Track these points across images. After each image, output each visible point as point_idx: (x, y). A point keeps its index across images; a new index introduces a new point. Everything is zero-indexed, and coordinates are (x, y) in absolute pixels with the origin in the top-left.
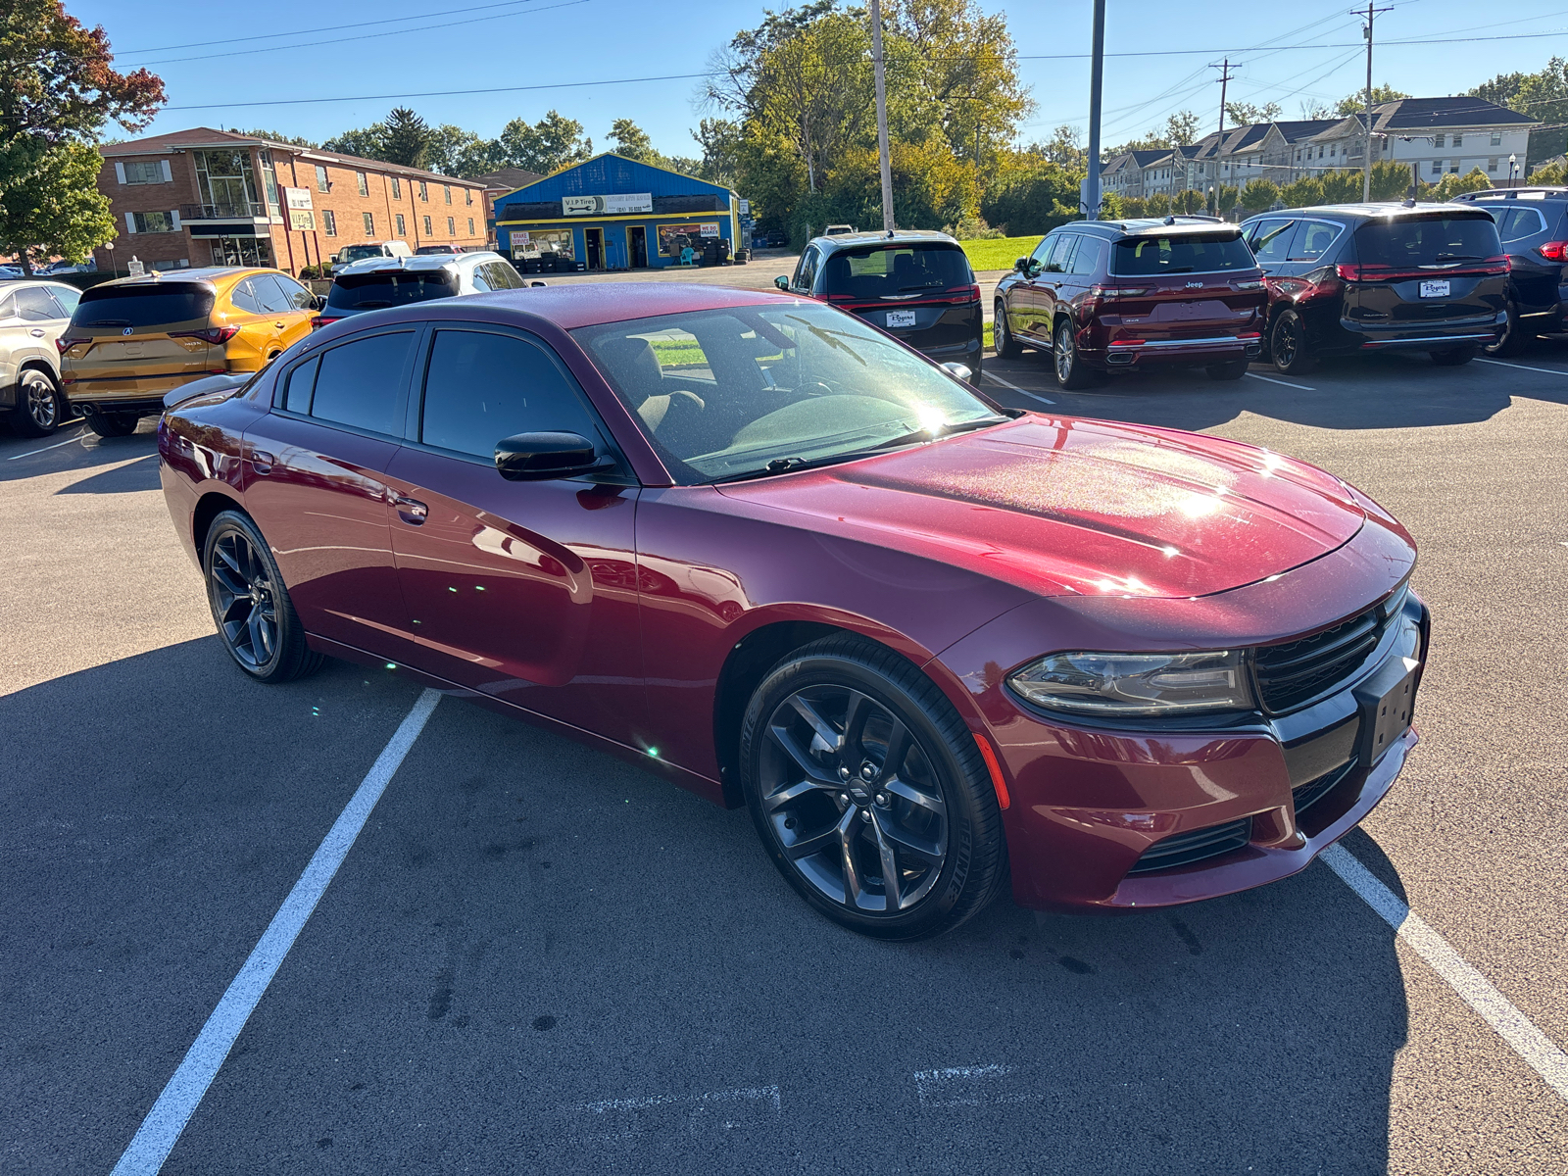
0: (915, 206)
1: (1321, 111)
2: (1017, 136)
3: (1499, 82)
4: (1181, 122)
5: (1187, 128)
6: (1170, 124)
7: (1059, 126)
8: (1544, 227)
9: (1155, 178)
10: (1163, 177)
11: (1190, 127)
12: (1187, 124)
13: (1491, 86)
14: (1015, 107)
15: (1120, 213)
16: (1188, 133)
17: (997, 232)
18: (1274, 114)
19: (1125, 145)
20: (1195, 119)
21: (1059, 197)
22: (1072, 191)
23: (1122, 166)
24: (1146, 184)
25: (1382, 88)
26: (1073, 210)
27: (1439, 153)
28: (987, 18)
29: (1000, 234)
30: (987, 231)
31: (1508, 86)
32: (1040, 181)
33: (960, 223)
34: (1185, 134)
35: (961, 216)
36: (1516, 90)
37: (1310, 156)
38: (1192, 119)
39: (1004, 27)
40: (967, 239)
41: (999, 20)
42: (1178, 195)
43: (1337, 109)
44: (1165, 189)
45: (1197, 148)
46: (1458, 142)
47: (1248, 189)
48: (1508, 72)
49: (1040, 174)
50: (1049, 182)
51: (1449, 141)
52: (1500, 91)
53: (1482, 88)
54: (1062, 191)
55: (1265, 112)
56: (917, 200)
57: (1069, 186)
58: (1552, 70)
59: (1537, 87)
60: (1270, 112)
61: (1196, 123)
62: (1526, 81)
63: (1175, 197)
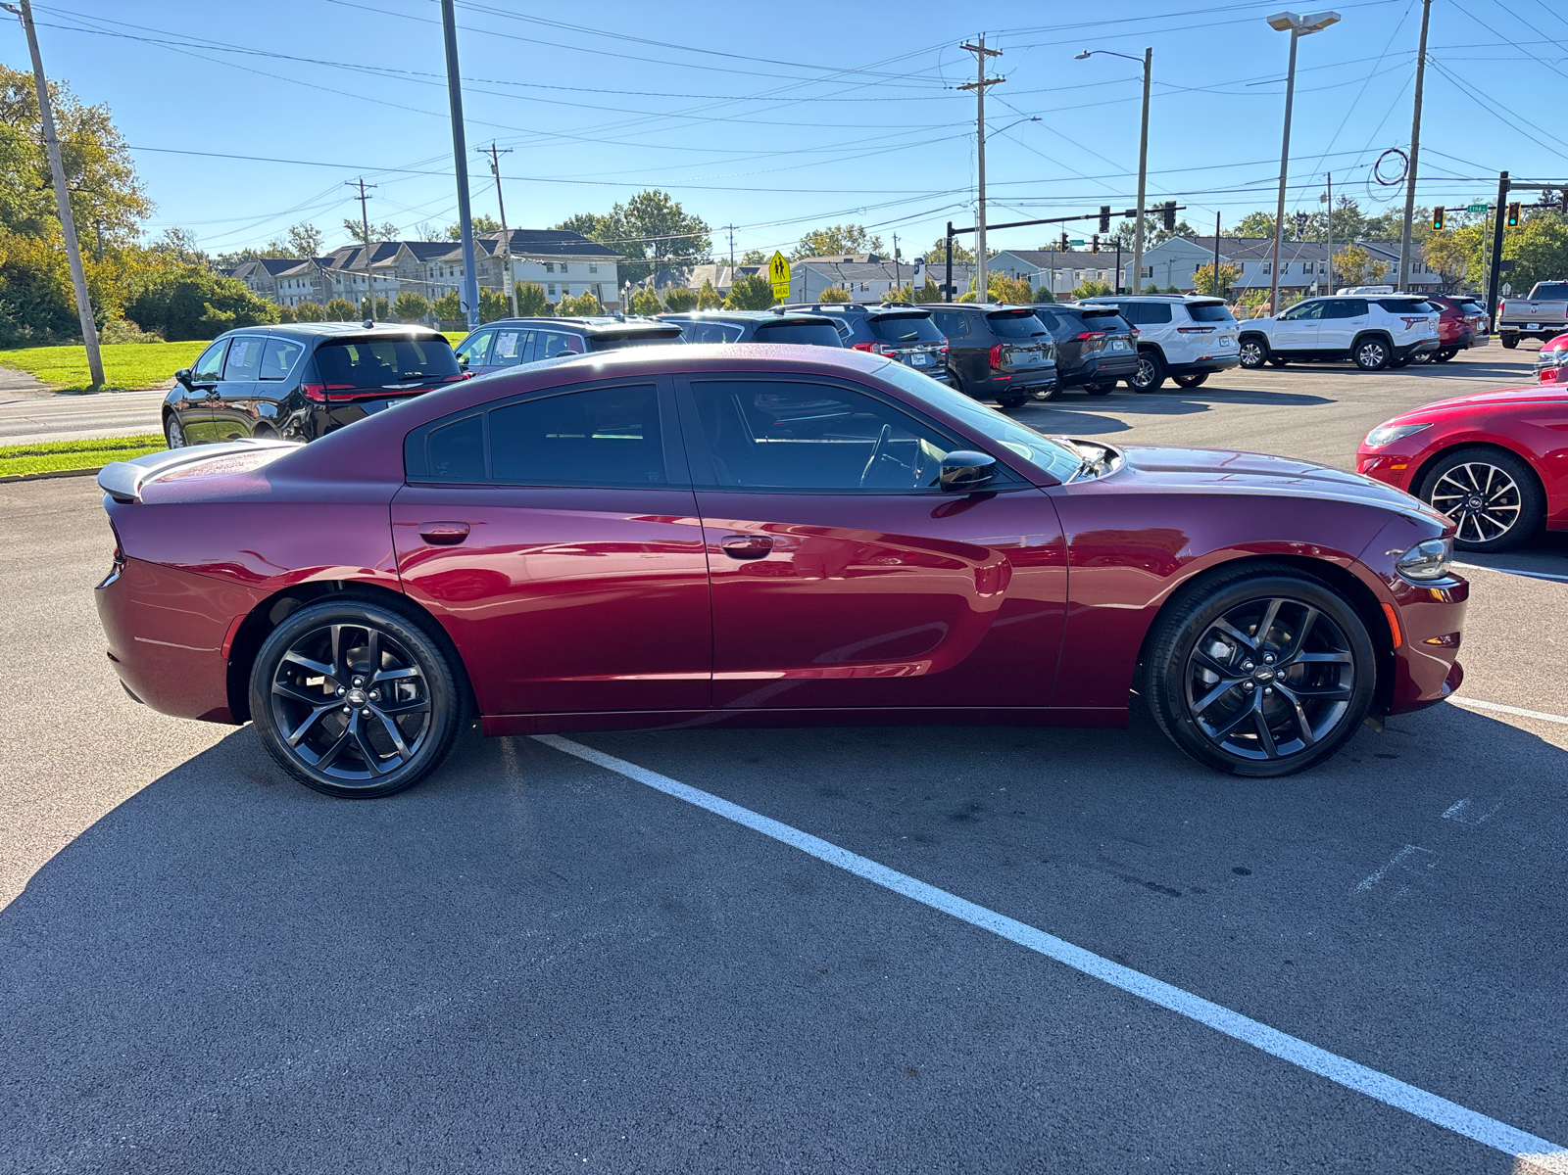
0: (45, 306)
1: (435, 235)
2: (141, 235)
3: (577, 220)
4: (303, 234)
5: (311, 241)
6: (291, 235)
7: (169, 228)
8: (851, 332)
9: (290, 287)
10: (298, 286)
11: (314, 240)
12: (310, 237)
13: (572, 223)
14: (133, 204)
15: (279, 319)
16: (313, 246)
17: (153, 337)
18: (393, 234)
19: (240, 252)
20: (317, 232)
21: (209, 300)
22: (224, 296)
23: (251, 273)
24: (281, 292)
25: (484, 218)
26: (230, 314)
27: (550, 277)
28: (86, 106)
29: (157, 338)
30: (138, 334)
31: (587, 223)
32: (185, 284)
33: (107, 324)
34: (309, 246)
35: (105, 318)
36: (592, 228)
37: (442, 275)
38: (314, 232)
39: (109, 119)
40: (118, 343)
41: (101, 111)
42: (329, 304)
43: (448, 234)
44: (303, 298)
45: (328, 261)
46: (564, 268)
47: (400, 301)
48: (583, 213)
49: (182, 276)
50: (197, 286)
51: (557, 267)
52: (579, 228)
53: (565, 224)
54: (212, 295)
55: (384, 231)
56: (47, 299)
57: (219, 290)
58: (616, 213)
59: (607, 227)
60: (388, 232)
61: (319, 237)
62: (598, 221)
63: (327, 307)
